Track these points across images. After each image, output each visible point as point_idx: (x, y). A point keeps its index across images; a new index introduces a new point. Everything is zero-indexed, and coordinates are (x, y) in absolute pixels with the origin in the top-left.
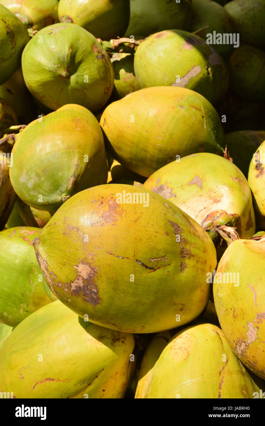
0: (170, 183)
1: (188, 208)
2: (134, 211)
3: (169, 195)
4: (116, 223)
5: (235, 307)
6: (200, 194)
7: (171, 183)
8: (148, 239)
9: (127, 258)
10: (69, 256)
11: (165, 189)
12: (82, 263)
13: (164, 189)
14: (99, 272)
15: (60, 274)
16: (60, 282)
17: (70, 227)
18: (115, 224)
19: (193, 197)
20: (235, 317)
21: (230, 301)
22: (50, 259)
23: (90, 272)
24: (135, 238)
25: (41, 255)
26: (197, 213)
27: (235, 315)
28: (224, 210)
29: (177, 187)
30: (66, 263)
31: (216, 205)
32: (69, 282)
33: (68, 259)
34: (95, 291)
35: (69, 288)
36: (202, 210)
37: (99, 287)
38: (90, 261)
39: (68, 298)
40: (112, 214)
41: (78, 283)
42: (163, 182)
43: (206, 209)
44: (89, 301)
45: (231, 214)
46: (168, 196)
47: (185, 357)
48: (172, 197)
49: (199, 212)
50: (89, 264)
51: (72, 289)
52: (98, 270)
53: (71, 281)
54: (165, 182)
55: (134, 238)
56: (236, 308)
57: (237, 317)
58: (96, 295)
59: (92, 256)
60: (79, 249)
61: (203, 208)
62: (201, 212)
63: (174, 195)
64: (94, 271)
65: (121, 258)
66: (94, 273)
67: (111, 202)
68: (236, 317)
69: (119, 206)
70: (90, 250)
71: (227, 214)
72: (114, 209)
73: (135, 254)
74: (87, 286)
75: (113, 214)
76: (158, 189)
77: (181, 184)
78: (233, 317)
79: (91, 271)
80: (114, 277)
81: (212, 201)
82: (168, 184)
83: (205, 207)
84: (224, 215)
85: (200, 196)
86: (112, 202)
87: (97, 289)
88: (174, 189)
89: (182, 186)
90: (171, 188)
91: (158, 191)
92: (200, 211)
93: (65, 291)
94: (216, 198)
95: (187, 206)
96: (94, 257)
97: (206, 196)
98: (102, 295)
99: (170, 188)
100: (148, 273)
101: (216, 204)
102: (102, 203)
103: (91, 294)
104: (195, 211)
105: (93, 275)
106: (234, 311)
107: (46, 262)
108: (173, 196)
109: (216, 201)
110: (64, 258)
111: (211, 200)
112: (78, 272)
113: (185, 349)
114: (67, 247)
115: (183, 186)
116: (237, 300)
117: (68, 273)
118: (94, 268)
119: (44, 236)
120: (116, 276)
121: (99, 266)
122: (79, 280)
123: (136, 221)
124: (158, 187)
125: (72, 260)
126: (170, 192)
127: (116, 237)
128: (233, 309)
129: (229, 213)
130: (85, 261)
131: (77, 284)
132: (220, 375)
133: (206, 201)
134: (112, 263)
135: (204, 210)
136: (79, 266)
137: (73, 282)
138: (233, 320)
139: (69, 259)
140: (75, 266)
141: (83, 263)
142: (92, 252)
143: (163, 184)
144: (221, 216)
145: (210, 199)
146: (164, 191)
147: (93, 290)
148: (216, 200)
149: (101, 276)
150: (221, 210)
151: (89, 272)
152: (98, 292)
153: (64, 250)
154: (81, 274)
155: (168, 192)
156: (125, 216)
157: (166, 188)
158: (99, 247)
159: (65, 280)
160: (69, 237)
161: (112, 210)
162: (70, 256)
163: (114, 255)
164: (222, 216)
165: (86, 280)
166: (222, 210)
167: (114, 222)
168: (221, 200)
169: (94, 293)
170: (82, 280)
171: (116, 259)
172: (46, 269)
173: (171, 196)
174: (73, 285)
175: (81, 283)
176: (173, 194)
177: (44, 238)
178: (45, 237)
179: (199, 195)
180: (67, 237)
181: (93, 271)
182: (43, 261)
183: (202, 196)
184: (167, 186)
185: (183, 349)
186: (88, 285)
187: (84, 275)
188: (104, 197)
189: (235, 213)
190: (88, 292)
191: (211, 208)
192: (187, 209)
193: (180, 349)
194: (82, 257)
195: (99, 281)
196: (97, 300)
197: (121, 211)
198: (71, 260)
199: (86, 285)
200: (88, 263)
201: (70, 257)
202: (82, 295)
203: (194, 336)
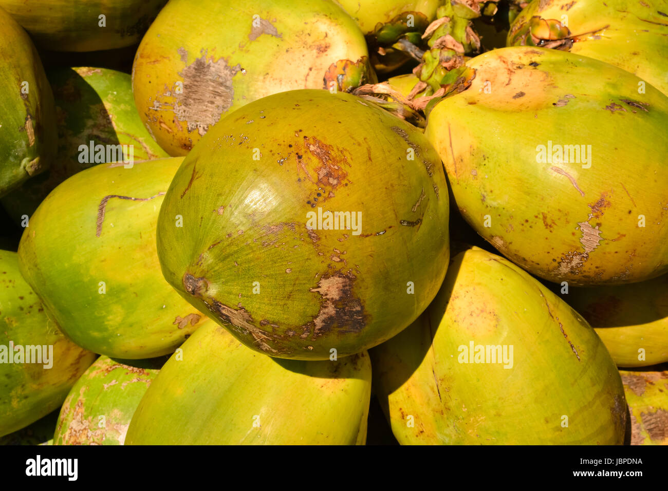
0: (213, 50)
1: (281, 81)
2: (353, 141)
3: (227, 72)
4: (348, 180)
5: (543, 211)
6: (285, 48)
7: (215, 48)
8: (399, 177)
9: (390, 227)
10: (293, 278)
11: (212, 64)
12: (324, 278)
13: (209, 66)
14: (358, 276)
15: (285, 316)
16: (290, 330)
17: (272, 227)
18: (347, 182)
19: (277, 58)
20: (550, 226)
21: (527, 207)
22: (248, 300)
23: (344, 284)
24: (386, 188)
25: (224, 303)
26: (304, 83)
27: (549, 223)
28: (345, 58)
29: (233, 53)
30: (291, 292)
31: (327, 55)
32: (310, 319)
33: (294, 284)
34: (358, 308)
35: (312, 330)
36: (308, 75)
37: (363, 300)
38: (339, 266)
39: (307, 347)
40: (332, 166)
41: (327, 313)
42: (195, 54)
43: (313, 70)
44: (350, 330)
45: (358, 61)
46: (226, 75)
47: (494, 323)
48: (235, 74)
49: (306, 80)
50: (339, 273)
51: (317, 327)
52: (356, 274)
53: (312, 316)
54: (201, 52)
55: (384, 190)
56: (546, 212)
57: (556, 224)
58: (360, 315)
59: (339, 257)
60: (311, 257)
61: (307, 70)
62: (309, 78)
63: (238, 69)
64: (350, 279)
65: (382, 233)
66: (350, 282)
67: (312, 148)
68: (553, 224)
69: (330, 147)
70: (332, 249)
71: (352, 63)
72: (327, 158)
73: (396, 214)
74: (344, 309)
75: (334, 166)
76: (196, 69)
77: (237, 45)
78: (545, 227)
79: (345, 282)
80: (382, 270)
81: (315, 51)
82: (210, 54)
83: (310, 66)
84: (350, 66)
85: (287, 51)
86: (314, 146)
87: (360, 304)
88: (229, 57)
89: (241, 47)
90: (223, 58)
91: (198, 74)
92: (306, 77)
93: (304, 338)
94: (318, 43)
95: (276, 79)
96: (342, 257)
97: (299, 48)
98: (369, 309)
99: (219, 59)
100: (417, 232)
101: (326, 53)
102: (300, 157)
103: (352, 316)
104: (296, 81)
105: (350, 285)
106: (545, 218)
107: (242, 311)
108: (237, 72)
109: (323, 49)
110: (284, 285)
111: (312, 50)
112: (322, 295)
113: (482, 311)
114: (282, 265)
115: (243, 47)
116: (542, 199)
117: (302, 308)
118: (349, 275)
119: (213, 268)
120: (385, 266)
121: (356, 266)
122: (328, 307)
123: (370, 159)
124: (193, 66)
125: (304, 282)
126: (226, 66)
127: (363, 203)
128: (541, 216)
129: (355, 61)
130: (330, 271)
131: (325, 316)
132: (552, 317)
133: (303, 56)
134: (373, 250)
135: (311, 73)
136: (320, 285)
137: (316, 317)
138: (547, 231)
139: (297, 282)
140: (313, 288)
141: (326, 276)
142: (336, 250)
143: (199, 56)
144: (346, 70)
145: (310, 49)
146: (212, 69)
147: (354, 310)
148: (322, 47)
149: (363, 280)
150: (340, 62)
151: (341, 285)
152: (362, 307)
153: (277, 272)
154: (328, 297)
155: (222, 68)
156: (352, 159)
157: (211, 61)
158: (344, 235)
159: (300, 321)
160: (280, 246)
161: (327, 161)
162: (296, 277)
163: (371, 234)
164: (348, 70)
165: (339, 300)
166: (342, 61)
167: (345, 180)
168: (329, 44)
169: (358, 312)
170: (333, 304)
171: (377, 238)
172: (248, 321)
173: (234, 72)
174: (319, 322)
175: (331, 310)
176: (236, 68)
177: (214, 272)
178: (216, 268)
179: (285, 51)
180: (275, 247)
181: (347, 280)
182: (236, 312)
183: (290, 49)
184: (212, 58)
185: (477, 312)
186: (344, 306)
187: (334, 294)
188: (293, 144)
189: (363, 55)
190: (346, 318)
191: (321, 64)
192: (281, 84)
193: (471, 315)
194: (323, 267)
195: (362, 290)
196: (363, 322)
197: (340, 153)
198: (301, 284)
199: (340, 309)
200: (336, 272)
201: (297, 279)
202: (337, 327)
203: (479, 284)
